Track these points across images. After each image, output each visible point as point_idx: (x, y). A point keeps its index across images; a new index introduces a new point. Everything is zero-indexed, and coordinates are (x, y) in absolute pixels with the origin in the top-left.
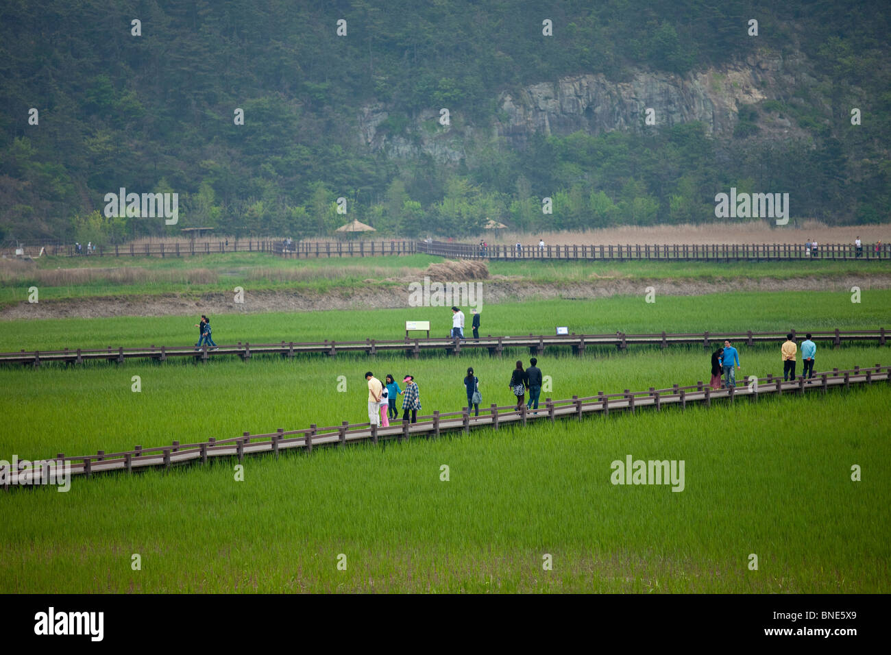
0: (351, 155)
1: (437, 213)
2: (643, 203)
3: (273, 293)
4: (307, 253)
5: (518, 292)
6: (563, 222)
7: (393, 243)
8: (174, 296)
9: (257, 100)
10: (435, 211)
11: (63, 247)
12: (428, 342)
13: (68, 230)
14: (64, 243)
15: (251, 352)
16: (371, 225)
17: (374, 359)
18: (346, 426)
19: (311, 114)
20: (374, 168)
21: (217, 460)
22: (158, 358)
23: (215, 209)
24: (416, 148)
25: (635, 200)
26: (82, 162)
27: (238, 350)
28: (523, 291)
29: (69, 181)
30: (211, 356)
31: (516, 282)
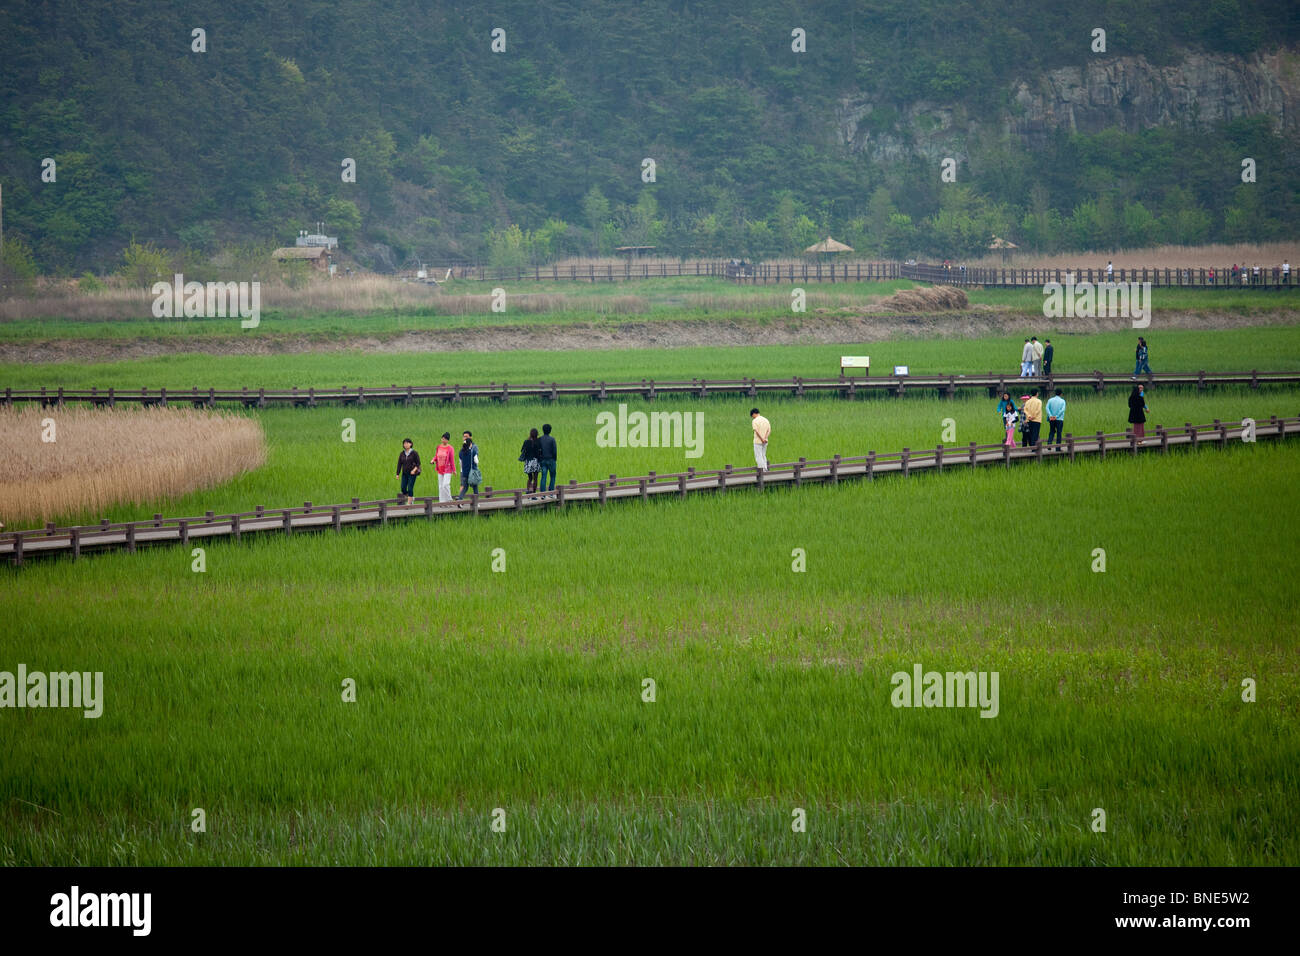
0: (826, 156)
1: (929, 229)
2: (1190, 217)
3: (705, 324)
4: (765, 278)
5: (1004, 325)
6: (1088, 240)
7: (870, 266)
8: (587, 327)
9: (712, 90)
10: (928, 227)
11: (474, 268)
12: (867, 381)
13: (481, 249)
14: (476, 264)
15: (656, 390)
16: (848, 244)
17: (801, 401)
18: (728, 471)
19: (777, 106)
20: (854, 172)
21: (575, 505)
22: (548, 397)
23: (657, 224)
24: (908, 149)
25: (1180, 214)
26: (499, 166)
27: (641, 388)
28: (1011, 324)
29: (483, 188)
30: (610, 395)
31: (1001, 313)
